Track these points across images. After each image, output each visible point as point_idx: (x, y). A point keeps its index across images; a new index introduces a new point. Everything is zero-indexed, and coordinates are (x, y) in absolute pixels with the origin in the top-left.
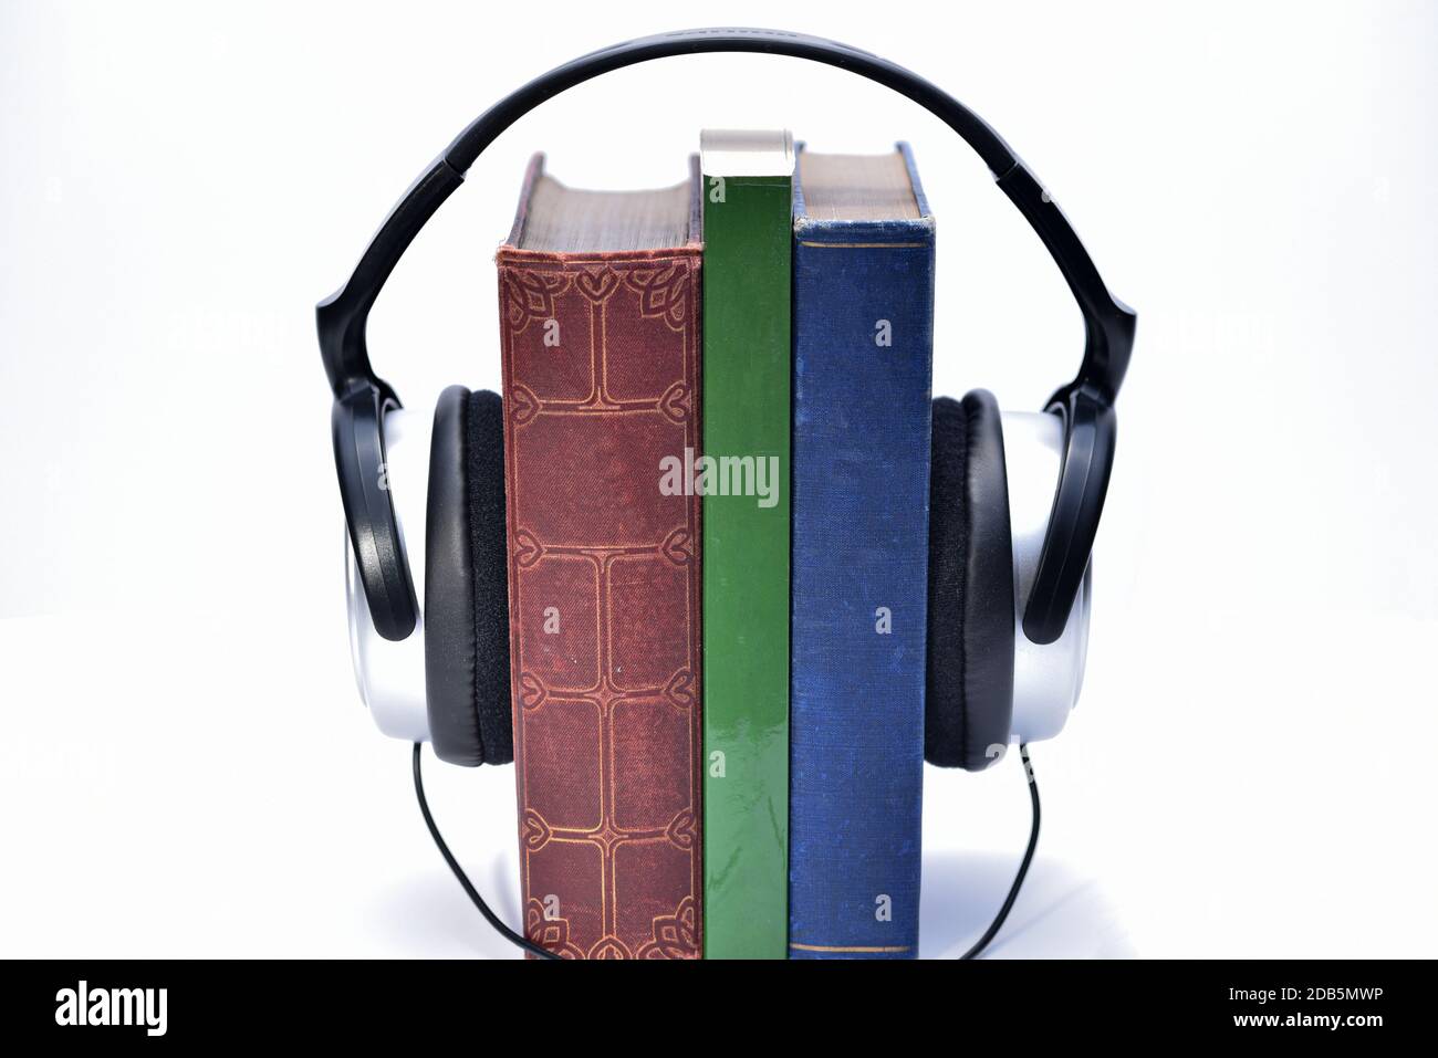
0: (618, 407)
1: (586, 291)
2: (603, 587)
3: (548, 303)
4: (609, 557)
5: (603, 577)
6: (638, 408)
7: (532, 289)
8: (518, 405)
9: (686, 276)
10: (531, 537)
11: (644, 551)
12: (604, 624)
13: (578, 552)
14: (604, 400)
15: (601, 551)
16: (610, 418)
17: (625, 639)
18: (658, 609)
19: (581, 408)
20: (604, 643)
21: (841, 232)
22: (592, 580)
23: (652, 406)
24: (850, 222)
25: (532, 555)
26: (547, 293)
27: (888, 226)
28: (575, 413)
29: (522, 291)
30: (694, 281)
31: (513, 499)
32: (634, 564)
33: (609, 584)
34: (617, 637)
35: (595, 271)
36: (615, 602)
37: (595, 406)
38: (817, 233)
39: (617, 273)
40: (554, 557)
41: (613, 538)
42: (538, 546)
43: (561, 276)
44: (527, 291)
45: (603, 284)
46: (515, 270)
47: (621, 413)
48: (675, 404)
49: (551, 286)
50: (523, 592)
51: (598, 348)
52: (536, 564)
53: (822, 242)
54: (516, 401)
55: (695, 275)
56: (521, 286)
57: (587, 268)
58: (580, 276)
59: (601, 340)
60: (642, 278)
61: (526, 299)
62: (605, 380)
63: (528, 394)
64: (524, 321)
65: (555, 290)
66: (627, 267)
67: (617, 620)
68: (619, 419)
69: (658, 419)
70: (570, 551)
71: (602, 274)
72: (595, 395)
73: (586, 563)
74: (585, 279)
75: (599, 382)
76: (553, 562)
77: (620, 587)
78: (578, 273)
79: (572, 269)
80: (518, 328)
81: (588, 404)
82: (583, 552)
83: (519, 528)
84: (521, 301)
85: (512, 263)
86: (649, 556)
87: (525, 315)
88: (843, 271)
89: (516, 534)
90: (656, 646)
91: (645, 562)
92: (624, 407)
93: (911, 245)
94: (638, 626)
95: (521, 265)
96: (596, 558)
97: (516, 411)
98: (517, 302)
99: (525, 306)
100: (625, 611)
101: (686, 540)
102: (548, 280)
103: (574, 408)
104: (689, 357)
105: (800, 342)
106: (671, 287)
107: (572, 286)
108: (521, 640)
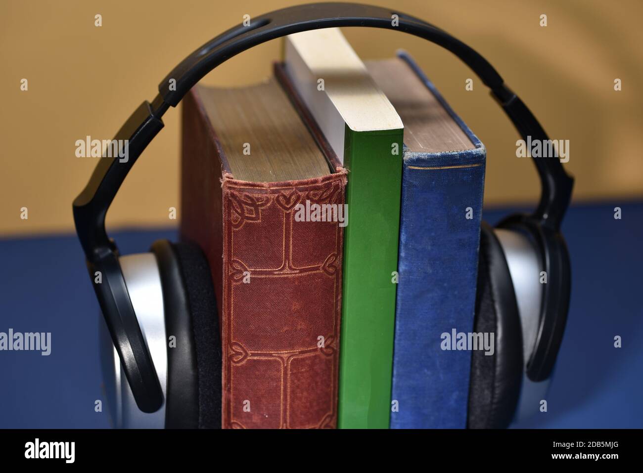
0: (298, 271)
1: (281, 205)
2: (285, 374)
3: (257, 213)
4: (290, 357)
5: (286, 369)
6: (309, 271)
7: (246, 204)
8: (235, 271)
9: (339, 191)
10: (241, 347)
11: (310, 351)
12: (285, 395)
13: (271, 355)
14: (290, 268)
15: (285, 353)
16: (294, 278)
17: (297, 402)
18: (316, 383)
19: (275, 273)
20: (285, 405)
21: (433, 160)
22: (278, 371)
23: (317, 268)
24: (439, 154)
25: (241, 357)
26: (256, 207)
27: (461, 155)
28: (271, 276)
29: (240, 205)
30: (343, 192)
31: (229, 325)
32: (303, 360)
33: (289, 372)
34: (293, 401)
35: (287, 193)
36: (292, 381)
37: (285, 271)
38: (418, 161)
39: (300, 193)
40: (255, 358)
41: (292, 346)
42: (245, 352)
43: (266, 197)
44: (243, 205)
45: (292, 200)
46: (236, 193)
47: (299, 275)
48: (331, 265)
49: (260, 203)
50: (235, 377)
51: (287, 238)
52: (244, 362)
53: (422, 166)
54: (234, 269)
55: (344, 189)
56: (240, 203)
57: (282, 192)
58: (278, 197)
59: (289, 233)
60: (315, 195)
61: (243, 210)
62: (291, 256)
63: (242, 265)
64: (241, 223)
65: (262, 205)
66: (306, 189)
67: (293, 392)
68: (298, 278)
69: (320, 276)
70: (265, 355)
71: (291, 195)
72: (285, 265)
73: (276, 361)
74: (281, 198)
75: (287, 258)
76: (254, 361)
77: (295, 373)
78: (277, 195)
79: (273, 192)
80: (236, 226)
81: (279, 270)
82: (274, 355)
83: (233, 341)
84: (239, 211)
85: (234, 189)
86: (312, 354)
87: (242, 219)
88: (434, 183)
89: (230, 344)
90: (315, 404)
91: (310, 358)
92: (301, 271)
93: (474, 166)
94: (305, 394)
95: (240, 190)
96: (282, 358)
97: (233, 274)
98: (237, 212)
99: (242, 214)
100: (298, 387)
101: (332, 342)
102: (258, 199)
103: (271, 273)
104: (339, 237)
105: (404, 223)
106: (331, 199)
107: (273, 202)
108: (232, 404)
